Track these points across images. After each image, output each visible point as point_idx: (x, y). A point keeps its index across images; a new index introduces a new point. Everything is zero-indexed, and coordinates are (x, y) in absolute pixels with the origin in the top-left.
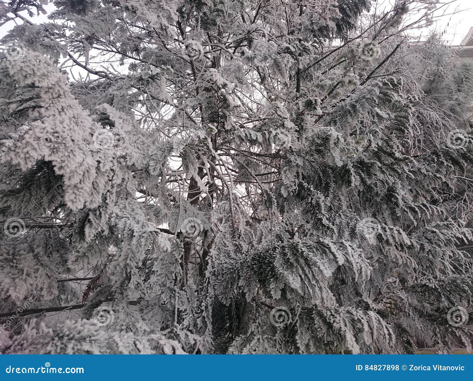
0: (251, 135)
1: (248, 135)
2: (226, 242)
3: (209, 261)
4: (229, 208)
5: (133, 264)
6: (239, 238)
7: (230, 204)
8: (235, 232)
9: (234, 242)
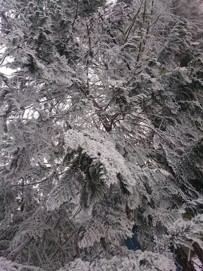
0: (140, 97)
1: (139, 98)
2: (170, 153)
3: (171, 166)
4: (159, 137)
5: (141, 190)
6: (175, 147)
7: (158, 135)
8: (171, 145)
9: (174, 150)
